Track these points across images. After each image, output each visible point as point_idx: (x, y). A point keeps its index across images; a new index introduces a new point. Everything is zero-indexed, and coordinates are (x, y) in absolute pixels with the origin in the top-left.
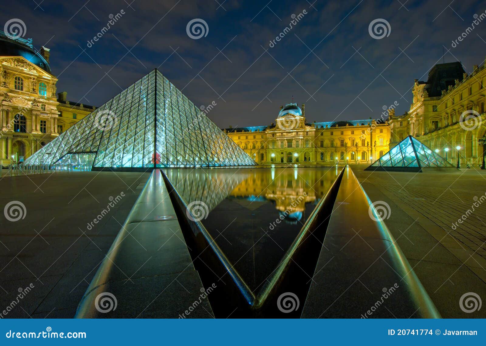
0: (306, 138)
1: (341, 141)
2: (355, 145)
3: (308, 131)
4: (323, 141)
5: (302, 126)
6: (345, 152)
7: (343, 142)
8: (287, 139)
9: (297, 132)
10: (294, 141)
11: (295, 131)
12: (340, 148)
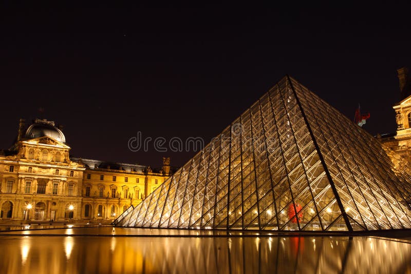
0: (70, 180)
1: (113, 189)
2: (128, 197)
3: (74, 170)
4: (89, 188)
5: (65, 160)
6: (118, 206)
7: (115, 192)
8: (38, 179)
9: (57, 170)
10: (50, 182)
11: (56, 166)
12: (112, 200)
